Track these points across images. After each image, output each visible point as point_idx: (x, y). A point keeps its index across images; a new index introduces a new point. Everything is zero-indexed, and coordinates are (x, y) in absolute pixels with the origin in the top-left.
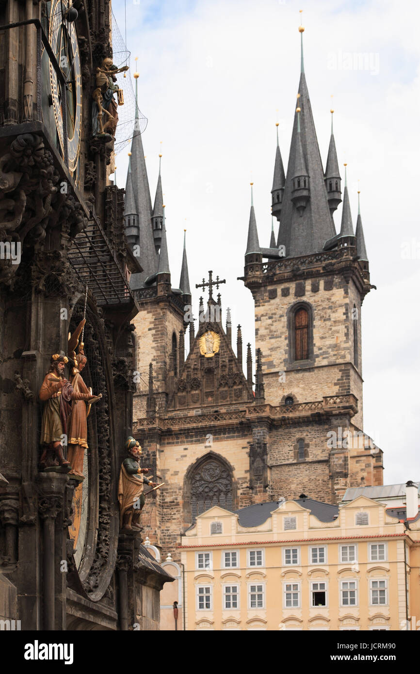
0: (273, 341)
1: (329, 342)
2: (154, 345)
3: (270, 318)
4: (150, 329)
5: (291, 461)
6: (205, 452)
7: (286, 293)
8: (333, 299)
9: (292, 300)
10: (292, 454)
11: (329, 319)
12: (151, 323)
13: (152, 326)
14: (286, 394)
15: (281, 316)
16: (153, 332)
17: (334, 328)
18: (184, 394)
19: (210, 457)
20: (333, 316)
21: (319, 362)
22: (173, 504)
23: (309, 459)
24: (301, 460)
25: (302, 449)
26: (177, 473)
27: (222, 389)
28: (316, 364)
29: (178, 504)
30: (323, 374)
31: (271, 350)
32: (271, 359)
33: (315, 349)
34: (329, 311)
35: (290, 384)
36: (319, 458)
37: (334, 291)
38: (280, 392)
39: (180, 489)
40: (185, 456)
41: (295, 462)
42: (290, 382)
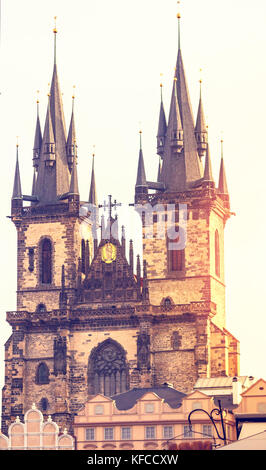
0: (156, 254)
1: (196, 259)
2: (66, 250)
4: (63, 237)
5: (169, 349)
6: (107, 337)
8: (199, 227)
10: (169, 343)
11: (196, 242)
12: (64, 232)
13: (65, 235)
14: (165, 297)
16: (66, 239)
17: (199, 249)
18: (89, 291)
19: (109, 342)
20: (199, 239)
21: (189, 273)
22: (81, 379)
23: (182, 348)
24: (176, 348)
25: (176, 340)
26: (83, 354)
27: (118, 289)
28: (187, 275)
29: (84, 379)
30: (191, 283)
31: (154, 261)
32: (154, 268)
33: (186, 264)
34: (196, 235)
35: (168, 289)
36: (189, 347)
37: (200, 220)
38: (161, 294)
39: (86, 367)
40: (90, 341)
41: (172, 349)
42: (169, 287)
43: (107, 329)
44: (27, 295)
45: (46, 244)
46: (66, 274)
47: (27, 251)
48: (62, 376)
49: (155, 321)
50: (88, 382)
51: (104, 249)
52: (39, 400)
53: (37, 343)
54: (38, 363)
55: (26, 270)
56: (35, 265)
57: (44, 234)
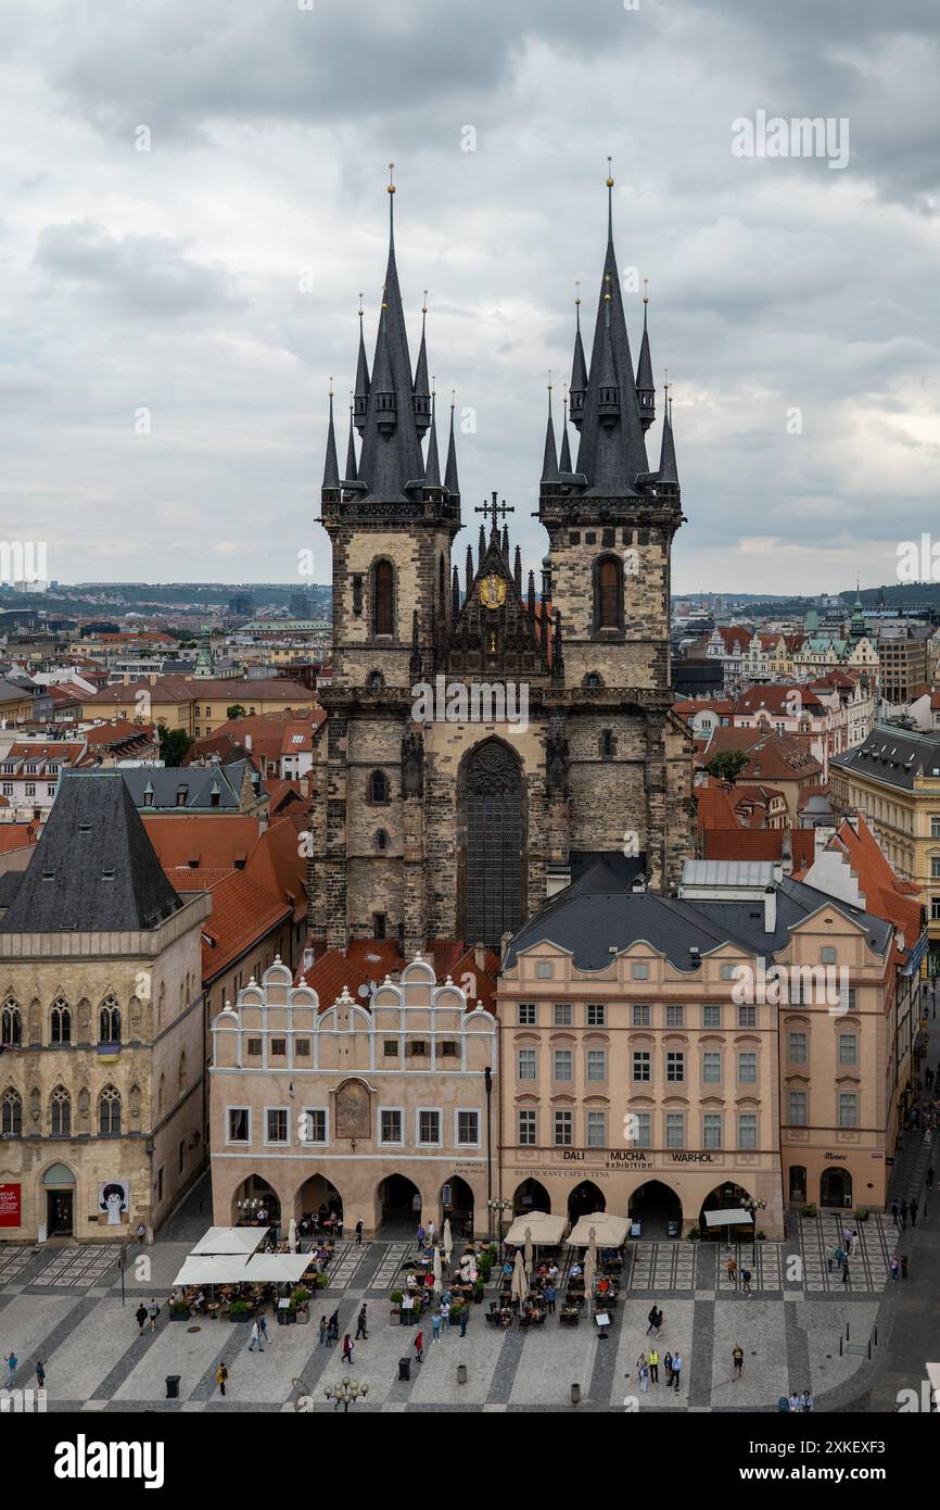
0: (574, 599)
1: (643, 611)
2: (419, 581)
3: (571, 569)
4: (413, 560)
5: (594, 758)
6: (491, 733)
7: (591, 539)
8: (649, 557)
9: (598, 549)
10: (596, 748)
11: (644, 582)
12: (415, 551)
13: (416, 555)
14: (589, 671)
15: (585, 569)
16: (418, 564)
17: (649, 595)
18: (459, 653)
19: (493, 741)
21: (631, 634)
22: (444, 800)
23: (618, 757)
24: (608, 757)
25: (608, 744)
26: (448, 759)
27: (508, 653)
28: (627, 637)
29: (450, 801)
30: (635, 651)
31: (572, 610)
32: (571, 622)
33: (626, 618)
34: (643, 571)
35: (595, 659)
36: (630, 758)
37: (651, 546)
38: (583, 667)
39: (453, 781)
40: (460, 737)
41: (600, 759)
42: (596, 656)
44: (350, 653)
45: (384, 569)
46: (420, 622)
47: (351, 579)
48: (416, 799)
49: (574, 711)
50: (458, 806)
51: (484, 583)
52: (372, 832)
53: (369, 737)
54: (370, 771)
55: (347, 612)
56: (364, 605)
57: (380, 552)
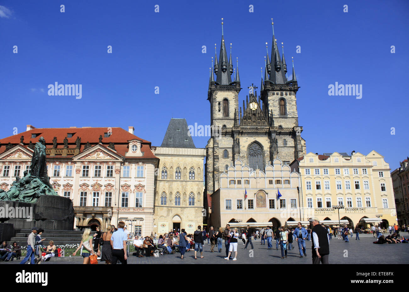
0: (274, 108)
1: (291, 111)
2: (235, 103)
3: (273, 101)
4: (233, 98)
5: (282, 146)
6: (255, 140)
7: (277, 94)
8: (292, 98)
9: (279, 96)
10: (282, 144)
11: (291, 104)
12: (234, 96)
13: (234, 97)
14: (279, 125)
15: (277, 101)
16: (235, 99)
17: (293, 107)
18: (246, 120)
19: (256, 142)
20: (292, 103)
21: (289, 116)
23: (288, 146)
24: (285, 146)
25: (285, 142)
26: (244, 147)
28: (288, 117)
29: (245, 157)
30: (290, 120)
32: (275, 113)
33: (287, 112)
34: (291, 102)
36: (291, 146)
37: (292, 96)
38: (277, 124)
39: (245, 152)
40: (247, 141)
41: (283, 146)
42: (280, 121)
43: (255, 136)
44: (218, 120)
45: (226, 101)
47: (218, 103)
48: (238, 155)
50: (247, 159)
51: (251, 104)
52: (224, 165)
54: (224, 149)
55: (217, 111)
56: (221, 109)
57: (225, 97)
